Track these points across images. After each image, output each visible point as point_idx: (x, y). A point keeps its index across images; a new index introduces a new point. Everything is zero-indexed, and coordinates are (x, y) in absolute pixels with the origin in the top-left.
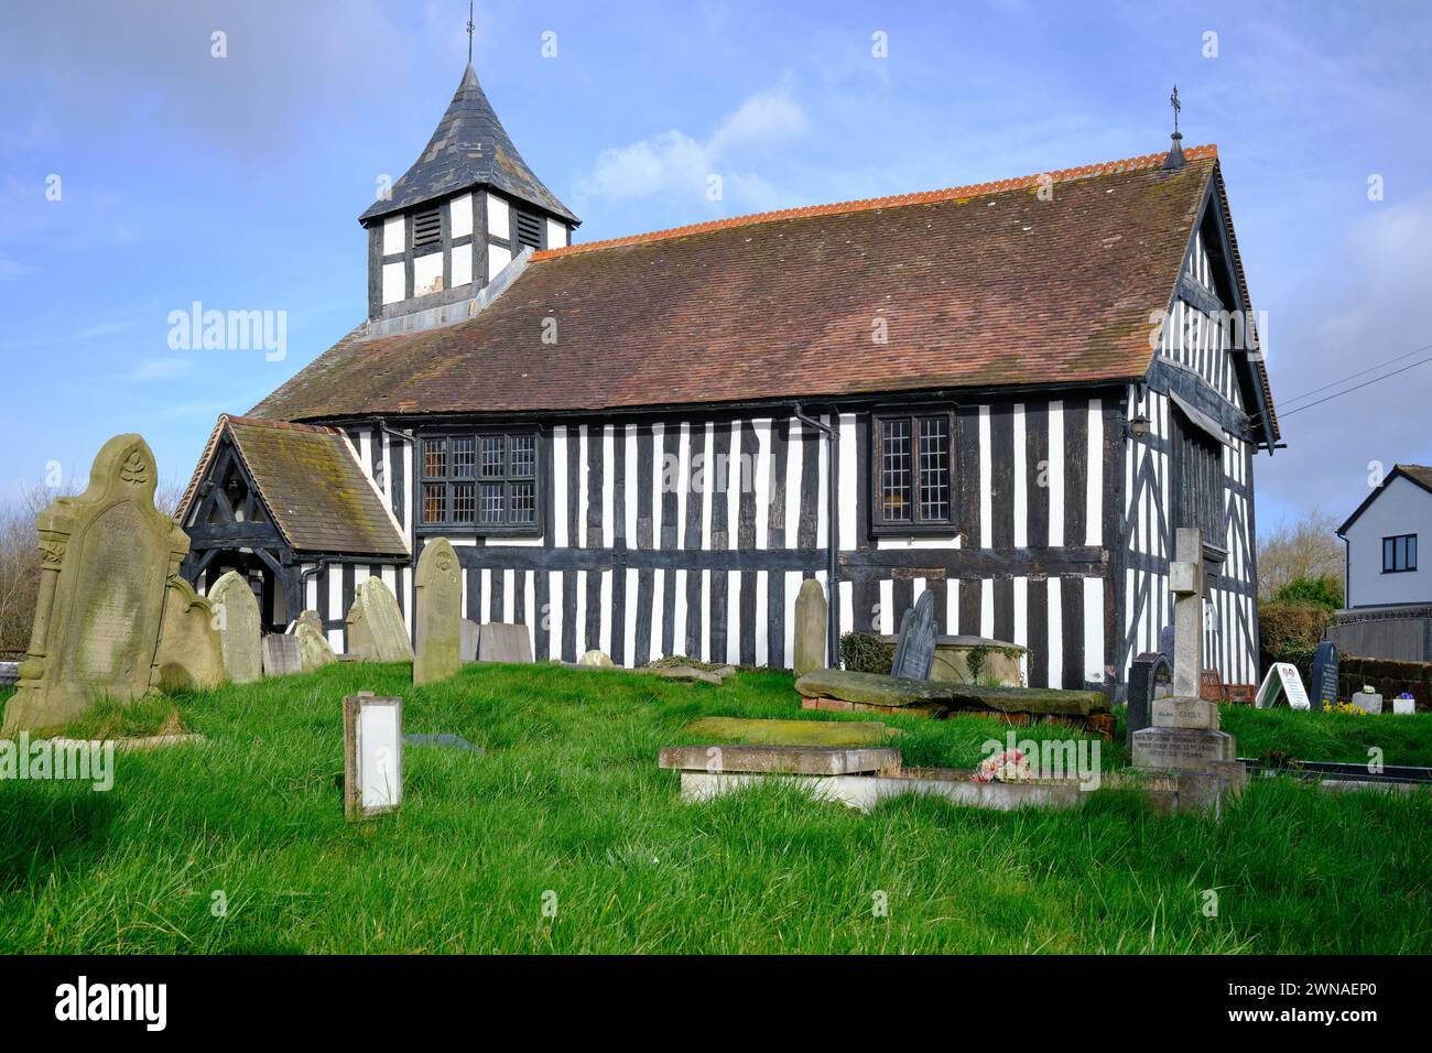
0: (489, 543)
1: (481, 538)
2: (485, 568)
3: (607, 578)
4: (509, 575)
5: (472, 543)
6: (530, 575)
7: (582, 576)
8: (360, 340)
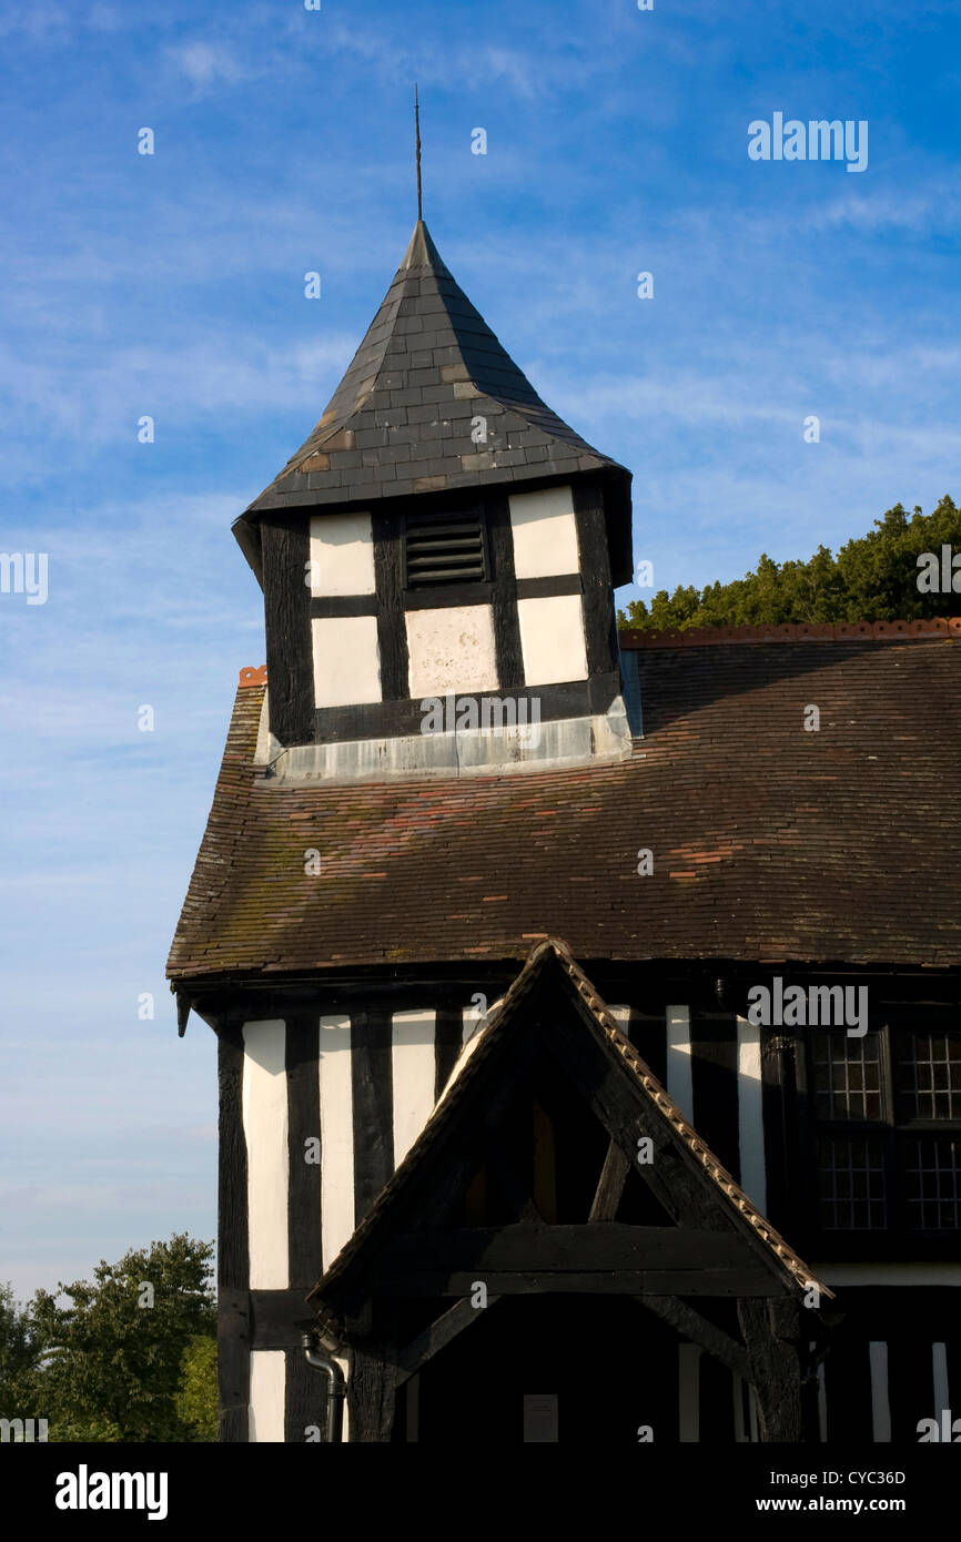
8: (266, 783)
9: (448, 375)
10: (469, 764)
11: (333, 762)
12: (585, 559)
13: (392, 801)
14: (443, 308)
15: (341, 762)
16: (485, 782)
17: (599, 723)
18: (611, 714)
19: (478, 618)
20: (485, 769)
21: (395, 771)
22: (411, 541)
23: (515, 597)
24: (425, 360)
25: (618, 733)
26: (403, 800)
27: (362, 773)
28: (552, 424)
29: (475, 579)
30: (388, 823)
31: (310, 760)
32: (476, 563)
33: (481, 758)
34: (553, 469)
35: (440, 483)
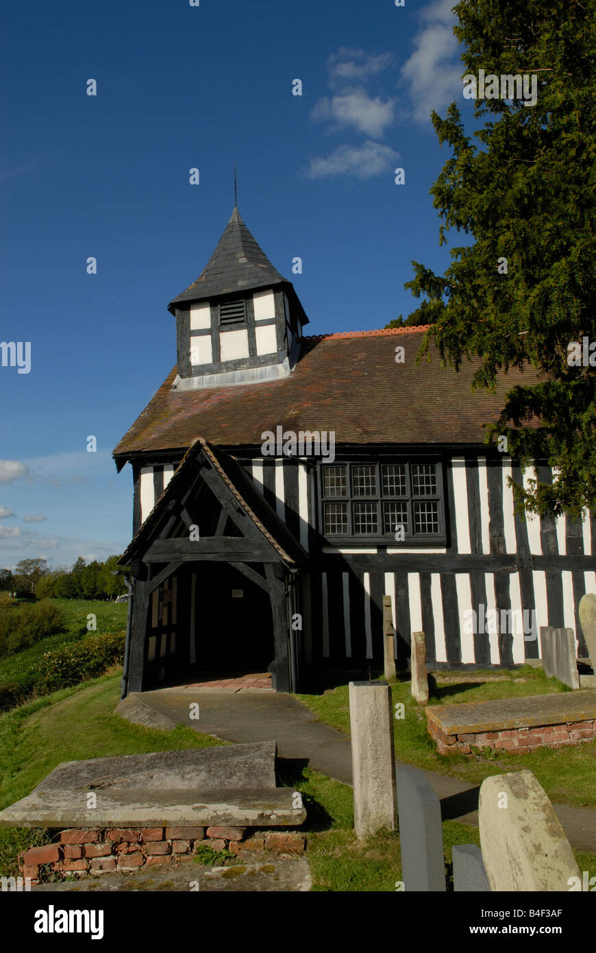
0: (390, 551)
1: (382, 547)
2: (388, 571)
3: (514, 579)
4: (414, 579)
5: (374, 551)
6: (436, 578)
7: (489, 578)
8: (175, 391)
9: (238, 256)
10: (238, 382)
11: (196, 383)
12: (277, 313)
13: (209, 394)
14: (239, 235)
15: (199, 382)
16: (240, 387)
17: (280, 367)
18: (284, 363)
19: (243, 334)
20: (243, 383)
21: (215, 385)
22: (222, 310)
23: (255, 327)
24: (231, 252)
25: (285, 369)
26: (213, 394)
27: (205, 386)
28: (271, 269)
29: (243, 321)
30: (206, 401)
31: (189, 383)
32: (243, 316)
33: (242, 380)
34: (266, 283)
35: (230, 290)
